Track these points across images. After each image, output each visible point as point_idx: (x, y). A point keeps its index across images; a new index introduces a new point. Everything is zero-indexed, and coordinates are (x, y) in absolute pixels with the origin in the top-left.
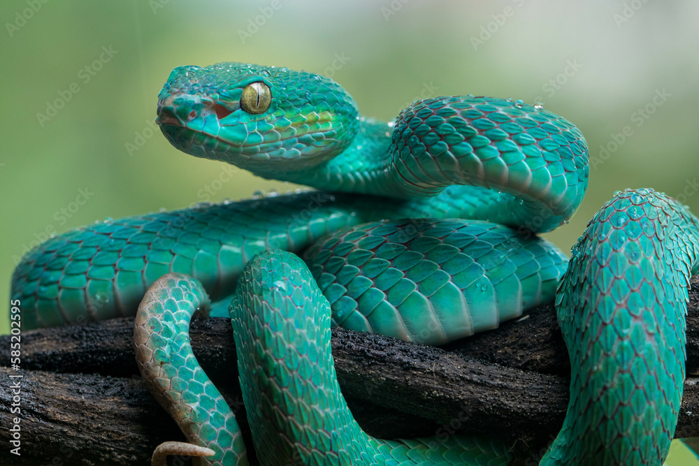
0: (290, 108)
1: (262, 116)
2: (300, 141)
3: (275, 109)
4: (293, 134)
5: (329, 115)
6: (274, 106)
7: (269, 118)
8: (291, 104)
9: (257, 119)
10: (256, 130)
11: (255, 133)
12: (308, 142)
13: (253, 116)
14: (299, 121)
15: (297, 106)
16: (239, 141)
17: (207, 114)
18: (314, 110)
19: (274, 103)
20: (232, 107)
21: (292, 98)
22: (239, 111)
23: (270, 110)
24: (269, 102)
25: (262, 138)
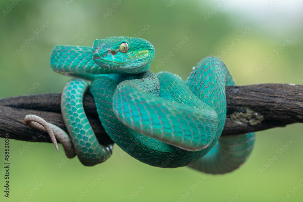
0: (134, 50)
1: (126, 53)
2: (139, 60)
3: (130, 51)
4: (136, 58)
5: (147, 51)
6: (130, 50)
7: (128, 54)
8: (135, 48)
9: (125, 54)
10: (125, 58)
11: (125, 59)
12: (141, 60)
13: (124, 54)
14: (138, 54)
15: (137, 49)
16: (120, 62)
17: (109, 54)
18: (142, 50)
19: (130, 49)
20: (117, 51)
21: (135, 46)
22: (119, 52)
23: (129, 51)
24: (128, 49)
25: (127, 60)
